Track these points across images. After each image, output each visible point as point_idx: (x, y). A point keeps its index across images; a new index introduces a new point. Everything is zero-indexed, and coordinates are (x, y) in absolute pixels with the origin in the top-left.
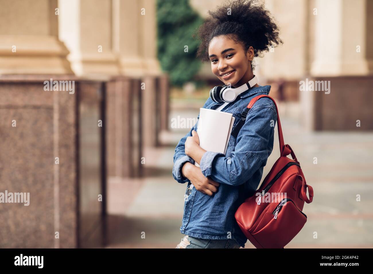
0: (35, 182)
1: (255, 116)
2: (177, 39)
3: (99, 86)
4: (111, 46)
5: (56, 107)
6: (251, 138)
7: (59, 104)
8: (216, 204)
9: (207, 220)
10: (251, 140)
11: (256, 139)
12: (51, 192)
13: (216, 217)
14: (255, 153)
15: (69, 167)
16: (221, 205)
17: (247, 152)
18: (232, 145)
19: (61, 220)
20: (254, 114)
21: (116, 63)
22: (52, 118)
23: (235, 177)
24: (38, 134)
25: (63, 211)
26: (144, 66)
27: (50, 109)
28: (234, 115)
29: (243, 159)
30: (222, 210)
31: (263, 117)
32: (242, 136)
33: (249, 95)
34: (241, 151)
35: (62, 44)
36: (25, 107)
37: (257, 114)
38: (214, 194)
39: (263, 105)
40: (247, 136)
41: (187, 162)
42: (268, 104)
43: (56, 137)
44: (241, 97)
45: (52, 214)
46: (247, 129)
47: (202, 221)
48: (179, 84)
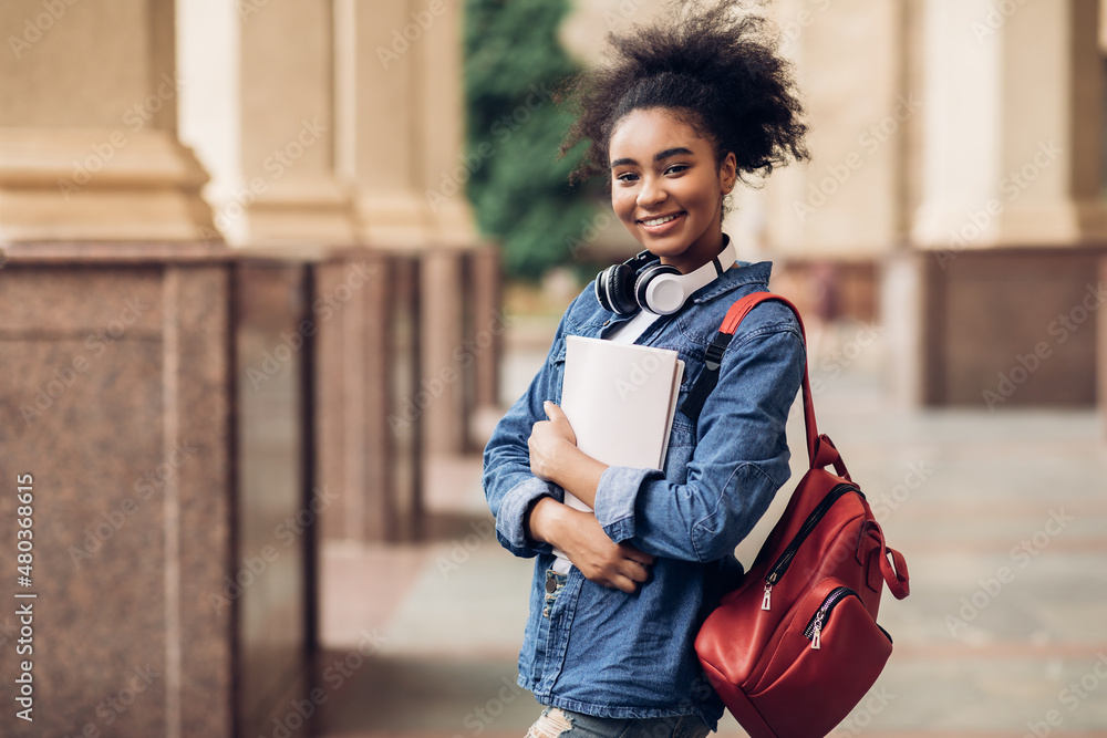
0: (110, 552)
1: (751, 358)
2: (525, 143)
3: (294, 277)
4: (331, 159)
5: (170, 335)
6: (745, 421)
7: (180, 325)
8: (650, 618)
9: (625, 664)
10: (745, 426)
11: (759, 425)
12: (157, 583)
13: (651, 653)
14: (759, 465)
15: (209, 510)
16: (664, 620)
17: (736, 462)
18: (683, 442)
19: (186, 662)
20: (747, 352)
21: (346, 209)
22: (158, 366)
23: (708, 539)
24: (117, 414)
25: (191, 637)
26: (428, 220)
27: (153, 341)
28: (683, 355)
29: (728, 483)
30: (665, 632)
31: (774, 360)
32: (714, 415)
33: (718, 293)
34: (719, 462)
35: (187, 154)
36: (80, 335)
37: (756, 352)
38: (639, 586)
39: (770, 325)
40: (733, 416)
41: (542, 496)
42: (782, 319)
43: (171, 422)
44: (697, 301)
45: (161, 647)
46: (730, 396)
47: (608, 668)
48: (531, 273)
